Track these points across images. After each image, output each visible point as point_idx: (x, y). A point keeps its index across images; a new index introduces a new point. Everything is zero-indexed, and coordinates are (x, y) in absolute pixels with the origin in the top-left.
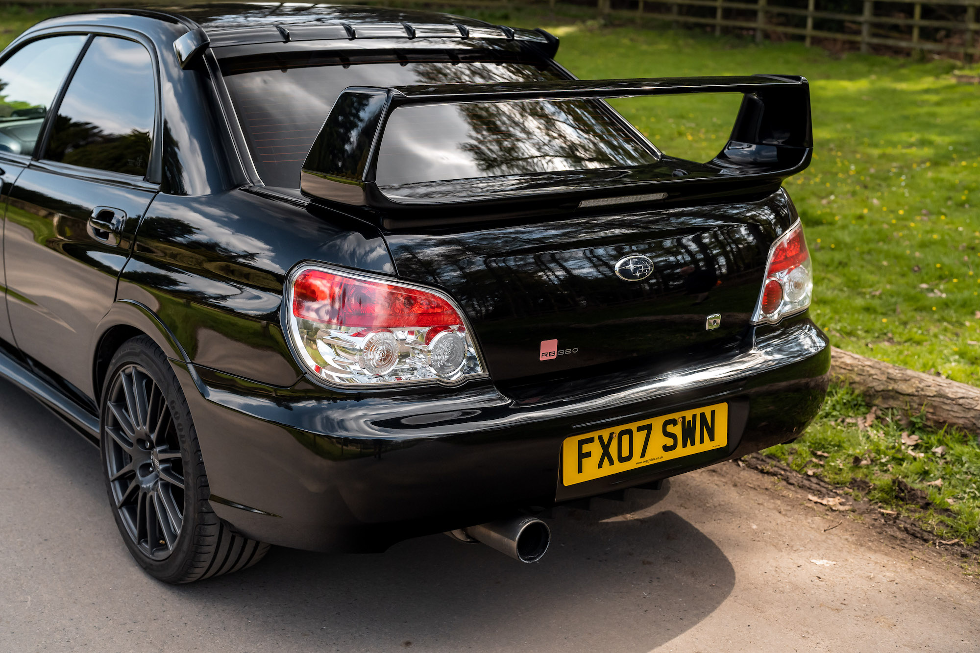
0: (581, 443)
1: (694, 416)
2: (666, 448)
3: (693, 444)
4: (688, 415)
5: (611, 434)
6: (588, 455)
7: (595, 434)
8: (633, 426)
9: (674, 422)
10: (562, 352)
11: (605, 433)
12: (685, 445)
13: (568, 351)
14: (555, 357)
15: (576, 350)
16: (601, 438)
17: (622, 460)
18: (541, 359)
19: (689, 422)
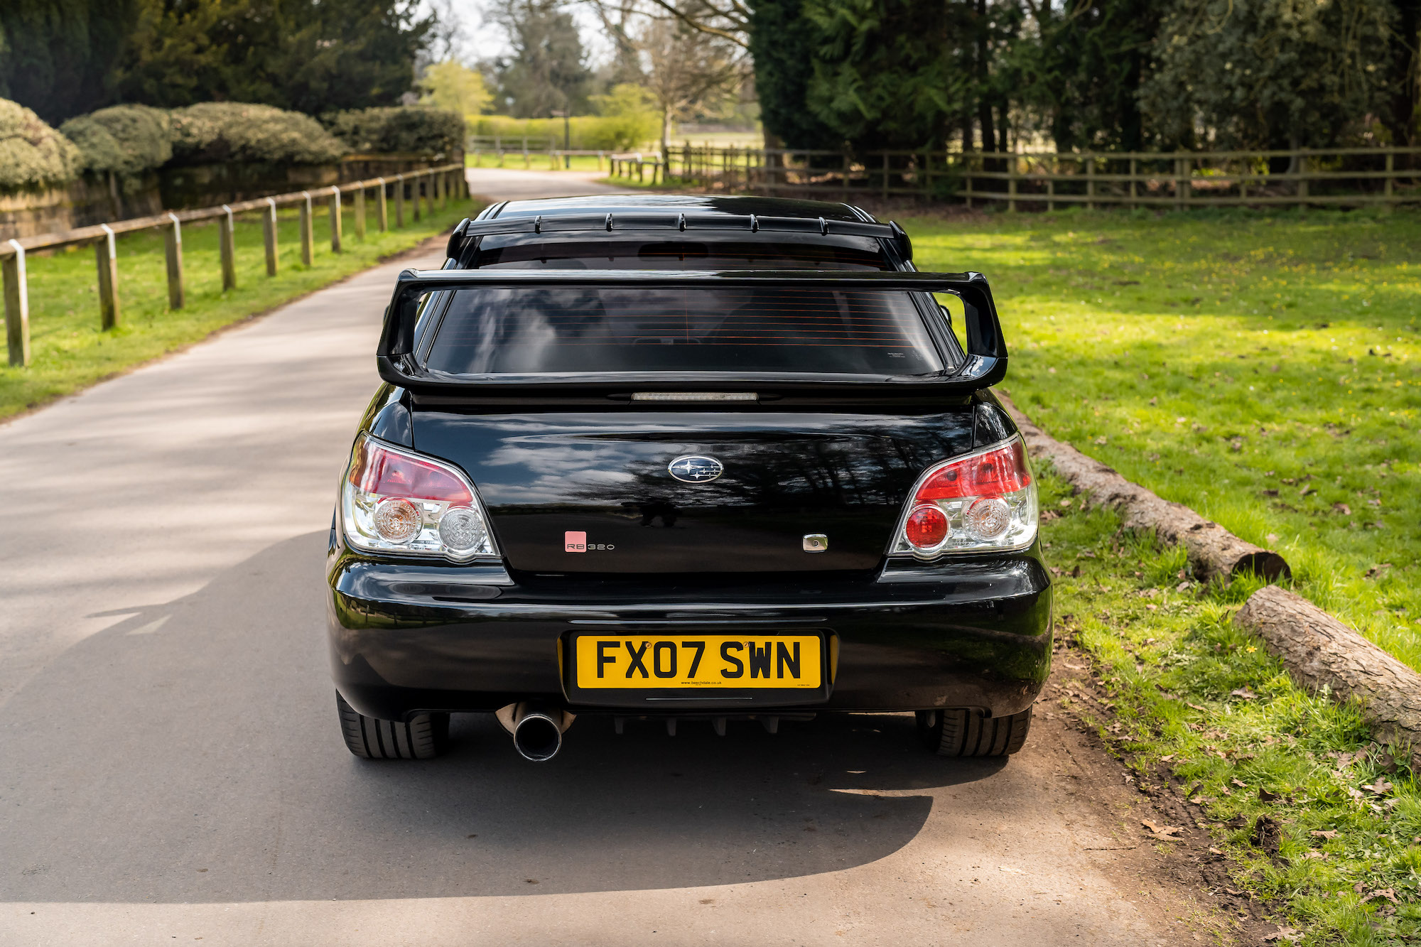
0: (601, 646)
1: (768, 645)
2: (725, 673)
3: (767, 675)
4: (760, 642)
5: (644, 643)
6: (612, 660)
7: (623, 640)
8: (678, 640)
9: (739, 647)
10: (593, 547)
11: (637, 641)
12: (754, 675)
13: (601, 547)
14: (585, 550)
15: (611, 547)
16: (629, 645)
17: (659, 673)
18: (567, 550)
19: (760, 650)
